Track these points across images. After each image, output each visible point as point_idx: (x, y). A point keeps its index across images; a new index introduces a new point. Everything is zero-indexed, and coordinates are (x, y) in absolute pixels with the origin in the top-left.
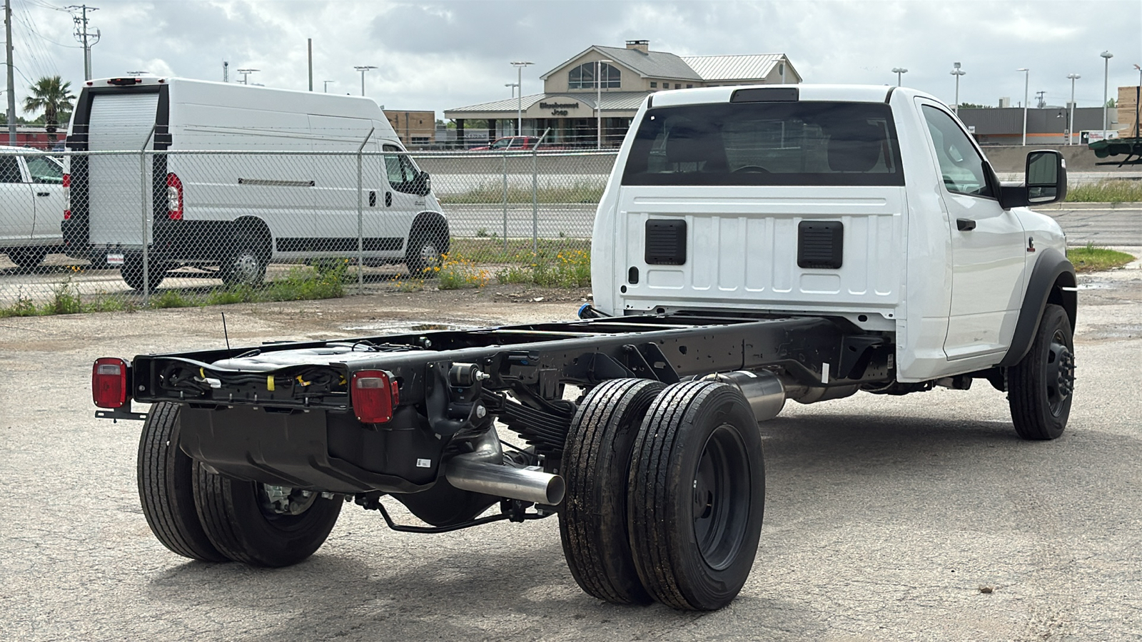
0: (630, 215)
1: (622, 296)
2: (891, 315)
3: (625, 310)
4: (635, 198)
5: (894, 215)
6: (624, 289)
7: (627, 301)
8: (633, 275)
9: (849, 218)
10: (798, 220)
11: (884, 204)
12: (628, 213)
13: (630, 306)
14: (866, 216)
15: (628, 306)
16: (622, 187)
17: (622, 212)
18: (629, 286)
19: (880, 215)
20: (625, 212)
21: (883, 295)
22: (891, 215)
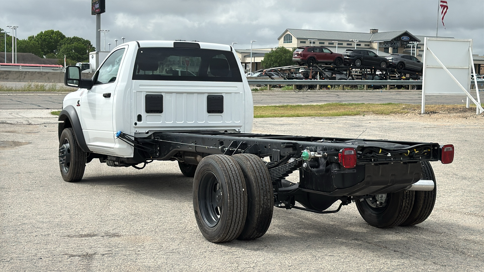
0: (137, 92)
1: (134, 127)
2: (239, 130)
3: (135, 133)
4: (140, 85)
5: (240, 93)
6: (136, 124)
7: (136, 129)
8: (140, 118)
9: (225, 94)
10: (207, 95)
11: (237, 89)
12: (137, 91)
13: (137, 131)
14: (231, 93)
15: (136, 131)
16: (133, 80)
17: (134, 91)
18: (138, 123)
19: (235, 93)
20: (136, 91)
21: (238, 123)
22: (239, 93)
